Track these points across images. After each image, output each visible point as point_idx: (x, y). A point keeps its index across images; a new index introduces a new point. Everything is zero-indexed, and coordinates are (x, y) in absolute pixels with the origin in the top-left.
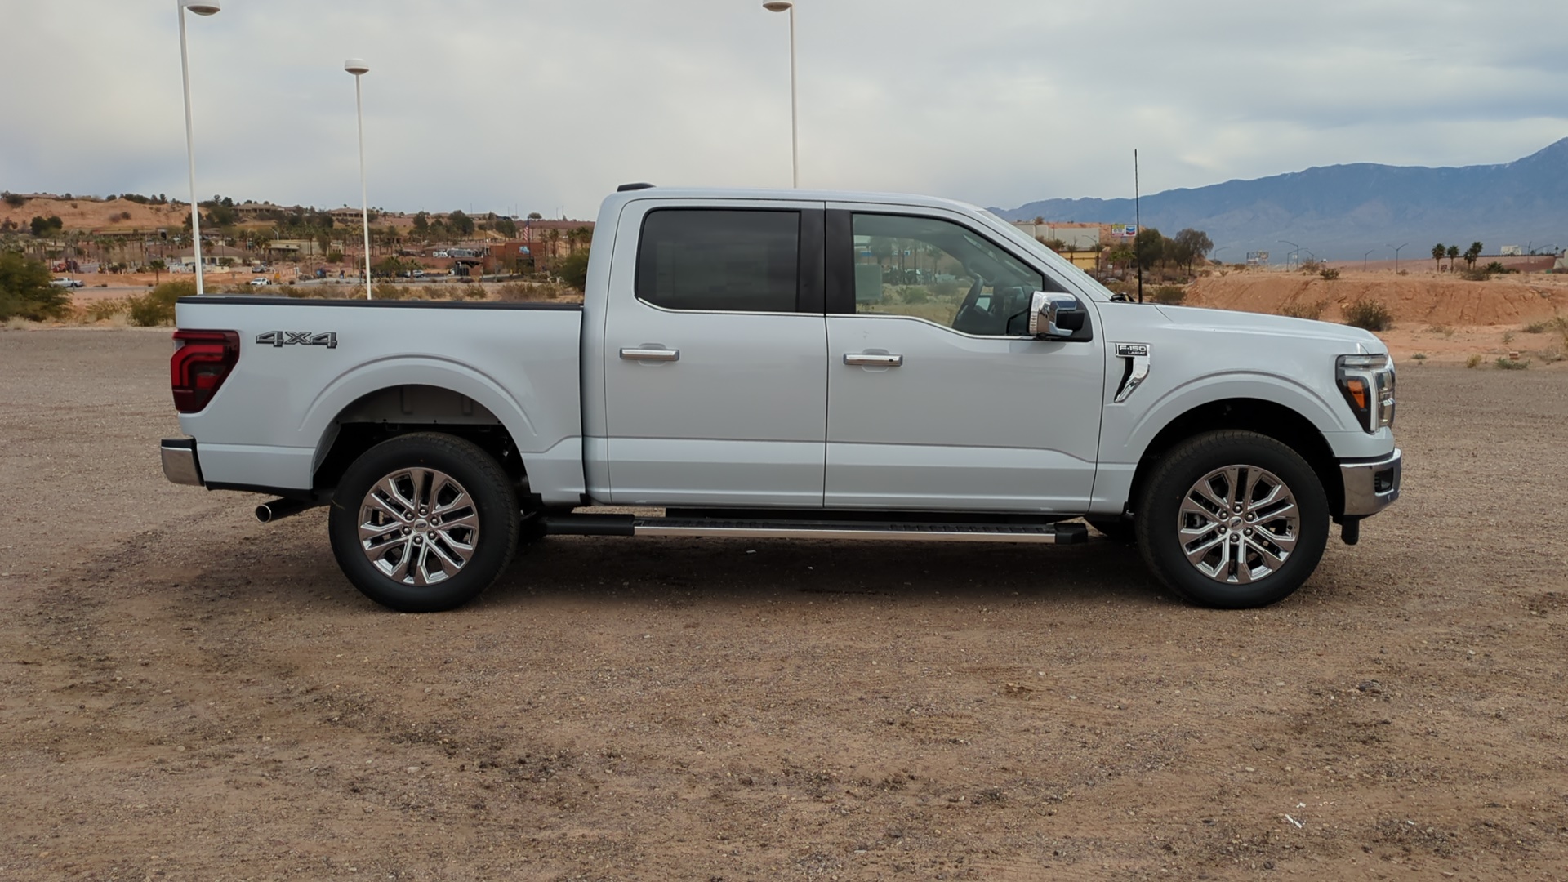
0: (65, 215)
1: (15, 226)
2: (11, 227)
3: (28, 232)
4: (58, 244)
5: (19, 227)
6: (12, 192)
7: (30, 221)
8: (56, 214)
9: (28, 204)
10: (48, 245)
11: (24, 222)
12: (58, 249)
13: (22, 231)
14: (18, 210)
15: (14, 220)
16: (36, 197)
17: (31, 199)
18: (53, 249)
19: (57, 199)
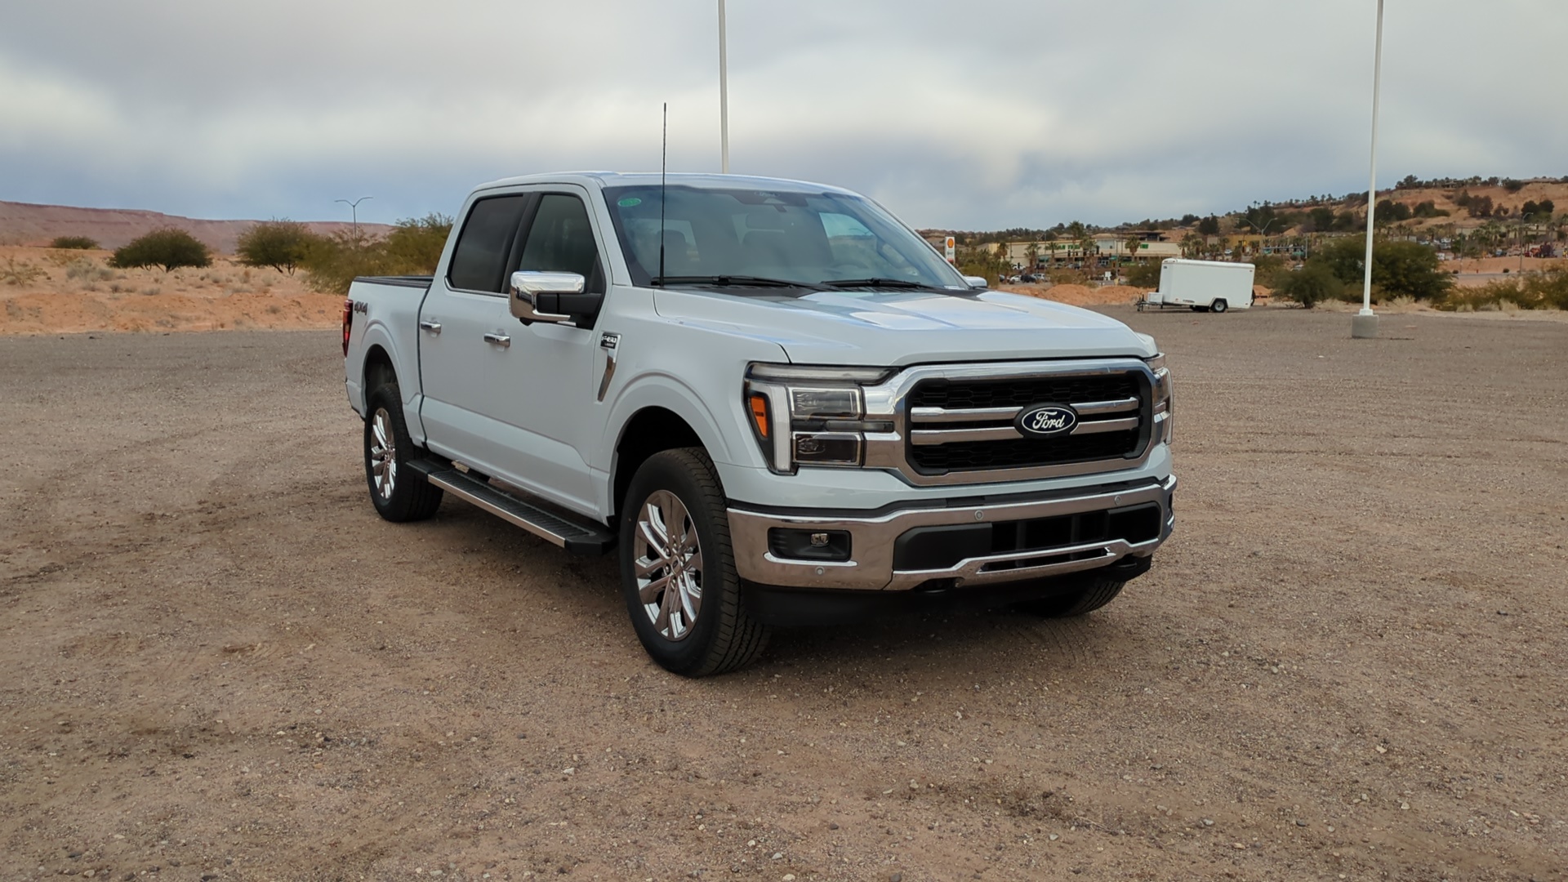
0: (1559, 198)
1: (1506, 212)
2: (1502, 214)
3: (1518, 217)
4: (1541, 228)
5: (1510, 213)
6: (1512, 178)
7: (1521, 206)
8: (1550, 198)
9: (1524, 189)
10: (1530, 230)
11: (1516, 207)
12: (1540, 233)
13: (1512, 217)
14: (1513, 196)
15: (1506, 205)
16: (1536, 181)
17: (1527, 183)
18: (1535, 233)
19: (1556, 182)
